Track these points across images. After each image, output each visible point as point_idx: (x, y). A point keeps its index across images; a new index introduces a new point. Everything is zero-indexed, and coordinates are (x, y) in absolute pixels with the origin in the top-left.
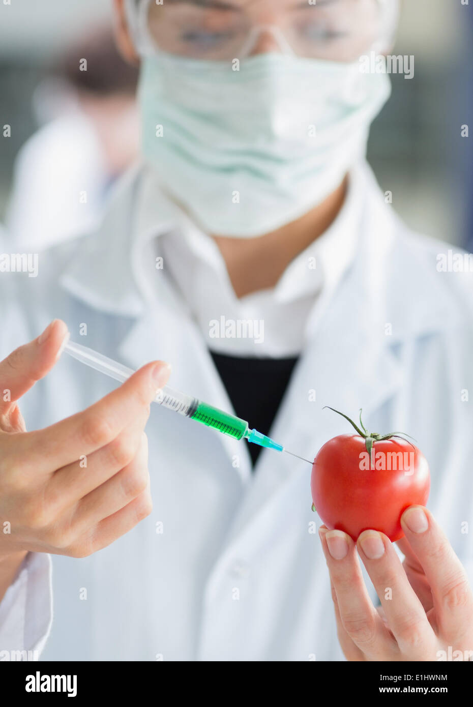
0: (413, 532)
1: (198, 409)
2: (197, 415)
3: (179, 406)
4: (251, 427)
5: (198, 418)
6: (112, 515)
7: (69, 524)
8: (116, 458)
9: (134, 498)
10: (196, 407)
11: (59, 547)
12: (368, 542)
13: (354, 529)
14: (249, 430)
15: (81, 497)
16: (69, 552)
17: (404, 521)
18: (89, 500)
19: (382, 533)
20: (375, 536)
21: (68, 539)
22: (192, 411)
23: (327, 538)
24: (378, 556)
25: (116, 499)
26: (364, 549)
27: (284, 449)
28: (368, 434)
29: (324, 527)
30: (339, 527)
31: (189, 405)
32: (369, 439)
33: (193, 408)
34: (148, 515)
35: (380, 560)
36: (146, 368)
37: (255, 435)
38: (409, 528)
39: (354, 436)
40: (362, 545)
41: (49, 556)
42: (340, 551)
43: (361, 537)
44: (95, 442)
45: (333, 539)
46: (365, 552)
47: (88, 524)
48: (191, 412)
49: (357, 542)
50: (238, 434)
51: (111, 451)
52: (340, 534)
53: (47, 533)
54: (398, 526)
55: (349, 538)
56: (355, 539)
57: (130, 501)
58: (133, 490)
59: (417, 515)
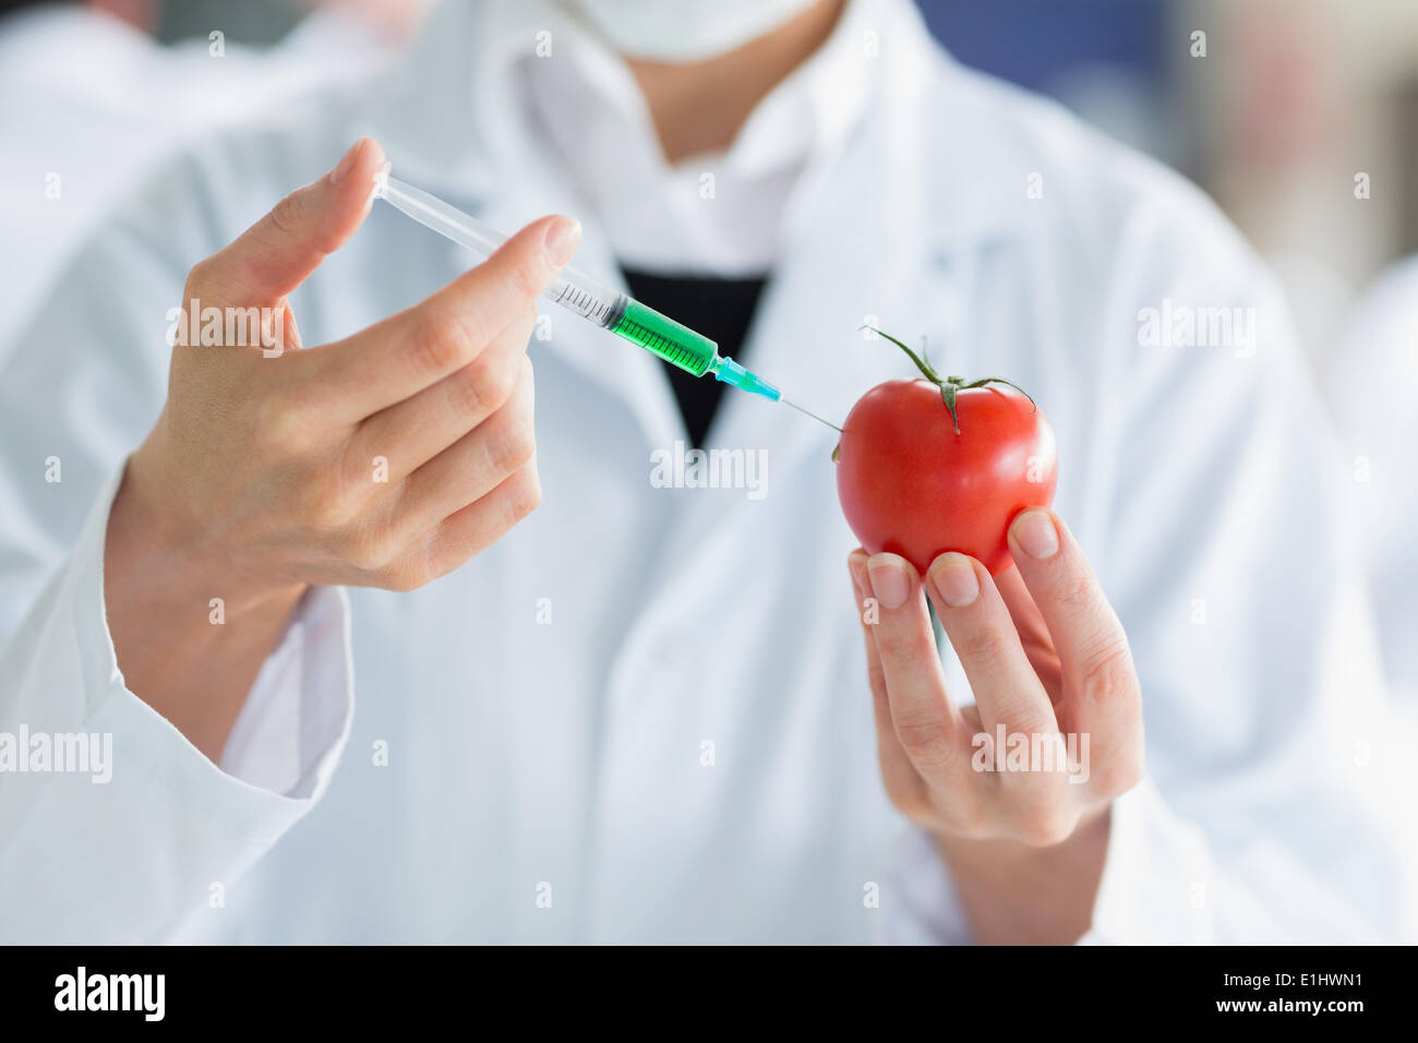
0: (1031, 557)
1: (626, 314)
2: (626, 324)
3: (591, 307)
4: (722, 354)
5: (626, 330)
6: (466, 507)
7: (386, 522)
8: (477, 395)
9: (509, 475)
10: (623, 310)
11: (366, 567)
12: (949, 576)
13: (921, 553)
14: (718, 358)
15: (410, 471)
16: (384, 579)
17: (1015, 537)
18: (424, 478)
19: (974, 560)
20: (962, 564)
21: (383, 554)
22: (615, 317)
23: (869, 569)
24: (967, 600)
25: (476, 477)
26: (940, 588)
27: (782, 397)
28: (942, 376)
29: (862, 552)
30: (891, 547)
31: (609, 305)
32: (946, 385)
33: (618, 312)
34: (532, 509)
35: (971, 608)
36: (535, 226)
37: (730, 367)
38: (1024, 550)
39: (917, 380)
40: (937, 578)
41: (342, 592)
42: (895, 592)
43: (936, 566)
44: (439, 363)
45: (881, 570)
46: (943, 593)
47: (423, 523)
48: (613, 320)
49: (928, 574)
50: (699, 363)
51: (468, 381)
52: (895, 562)
53: (344, 540)
54: (1002, 545)
55: (912, 570)
56: (922, 570)
57: (503, 479)
58: (508, 457)
59: (1037, 526)
